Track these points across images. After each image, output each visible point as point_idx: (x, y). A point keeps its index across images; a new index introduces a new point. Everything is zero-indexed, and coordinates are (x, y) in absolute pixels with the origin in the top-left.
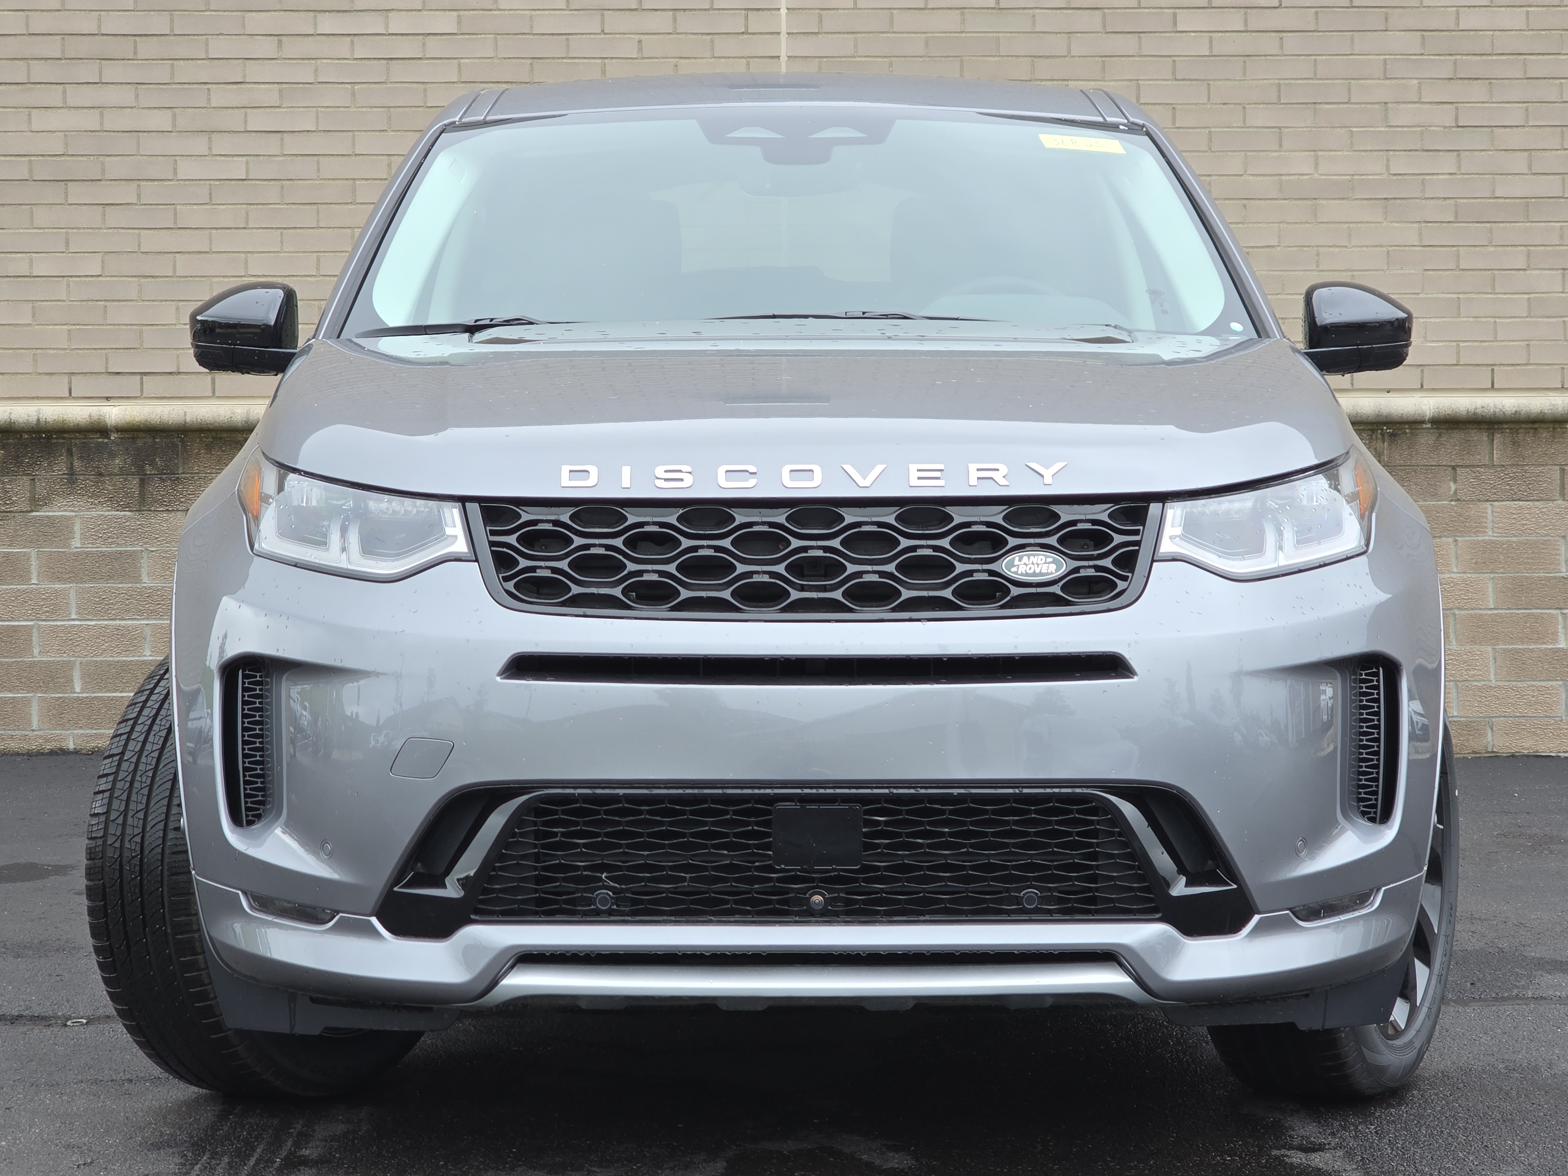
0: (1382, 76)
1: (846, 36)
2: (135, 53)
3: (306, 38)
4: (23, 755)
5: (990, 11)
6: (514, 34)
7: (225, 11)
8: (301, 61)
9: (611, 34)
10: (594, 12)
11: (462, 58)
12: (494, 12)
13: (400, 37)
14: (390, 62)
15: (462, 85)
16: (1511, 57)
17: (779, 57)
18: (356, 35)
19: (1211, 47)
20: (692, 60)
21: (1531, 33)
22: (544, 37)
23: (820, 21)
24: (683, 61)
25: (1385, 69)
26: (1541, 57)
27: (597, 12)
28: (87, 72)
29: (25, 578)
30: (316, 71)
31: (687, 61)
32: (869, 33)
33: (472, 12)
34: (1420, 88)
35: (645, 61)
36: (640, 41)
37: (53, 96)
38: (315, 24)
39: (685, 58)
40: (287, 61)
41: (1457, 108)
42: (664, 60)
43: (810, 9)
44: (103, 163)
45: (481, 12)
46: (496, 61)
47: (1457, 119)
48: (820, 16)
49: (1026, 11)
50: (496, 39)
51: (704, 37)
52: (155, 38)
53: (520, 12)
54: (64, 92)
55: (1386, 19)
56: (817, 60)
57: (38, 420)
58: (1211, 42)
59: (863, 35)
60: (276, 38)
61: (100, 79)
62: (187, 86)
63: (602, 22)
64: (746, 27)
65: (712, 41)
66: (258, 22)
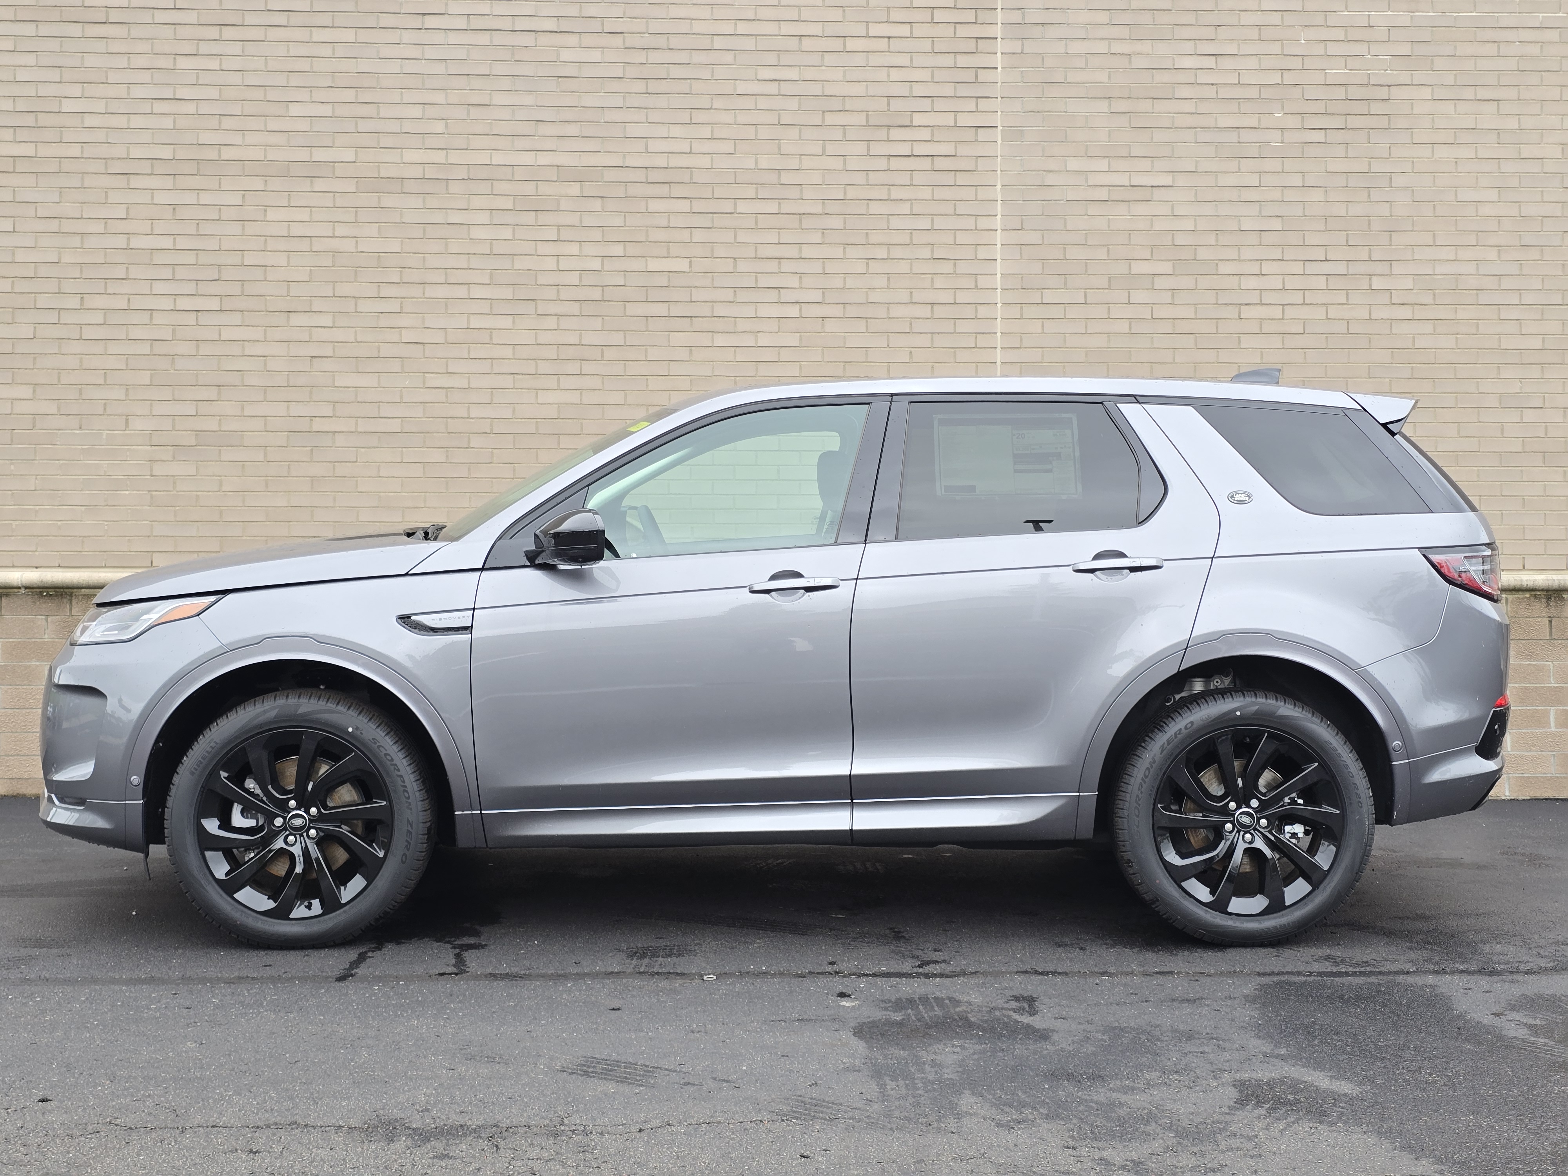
0: (1367, 377)
1: (1037, 350)
2: (602, 356)
3: (707, 348)
5: (1126, 335)
6: (835, 347)
7: (658, 331)
8: (704, 363)
9: (894, 347)
10: (883, 334)
11: (802, 361)
12: (823, 334)
13: (764, 348)
14: (758, 363)
15: (802, 378)
16: (1447, 365)
17: (996, 362)
18: (739, 347)
19: (1262, 358)
20: (943, 364)
21: (1459, 350)
22: (853, 349)
23: (1021, 340)
25: (1369, 372)
26: (1465, 365)
27: (885, 334)
28: (573, 368)
30: (713, 368)
31: (940, 364)
32: (1051, 348)
33: (809, 334)
34: (1390, 384)
36: (911, 352)
37: (552, 382)
38: (713, 340)
40: (695, 363)
43: (1015, 333)
44: (582, 423)
45: (815, 334)
46: (823, 363)
48: (1021, 337)
49: (1148, 335)
50: (823, 350)
51: (950, 350)
52: (614, 347)
53: (839, 334)
54: (558, 380)
55: (1370, 342)
58: (1262, 354)
59: (1048, 349)
60: (689, 348)
61: (580, 372)
62: (633, 377)
63: (888, 340)
64: (976, 344)
65: (955, 352)
66: (677, 339)
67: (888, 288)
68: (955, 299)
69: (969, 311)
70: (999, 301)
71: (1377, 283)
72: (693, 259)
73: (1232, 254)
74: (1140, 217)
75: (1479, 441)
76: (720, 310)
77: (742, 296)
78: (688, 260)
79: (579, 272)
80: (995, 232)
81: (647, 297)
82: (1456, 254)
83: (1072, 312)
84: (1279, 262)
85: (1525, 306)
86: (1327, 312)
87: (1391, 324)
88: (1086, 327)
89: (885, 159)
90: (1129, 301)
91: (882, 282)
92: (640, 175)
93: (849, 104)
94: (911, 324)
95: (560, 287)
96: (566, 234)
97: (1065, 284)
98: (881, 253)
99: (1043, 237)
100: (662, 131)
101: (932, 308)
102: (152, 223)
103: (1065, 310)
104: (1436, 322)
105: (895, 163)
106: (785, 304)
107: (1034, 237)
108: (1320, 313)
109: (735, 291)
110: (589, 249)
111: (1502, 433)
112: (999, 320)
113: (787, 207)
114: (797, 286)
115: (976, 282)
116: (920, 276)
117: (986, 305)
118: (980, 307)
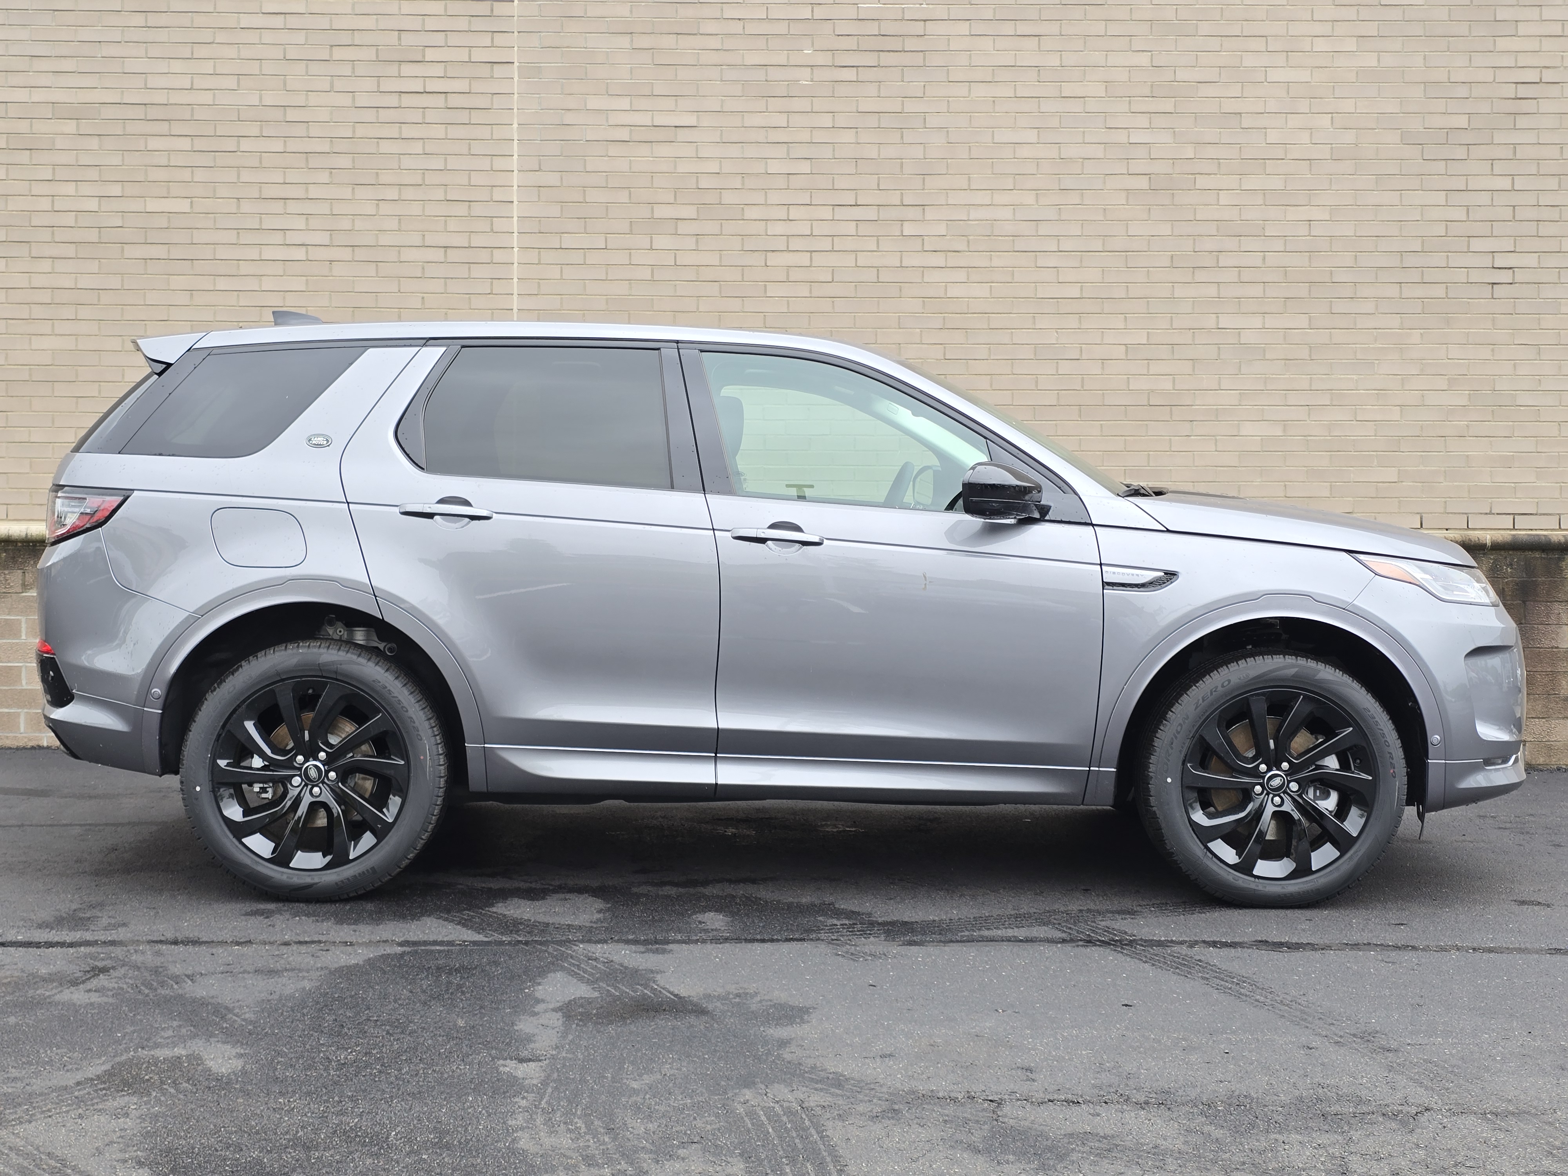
0: (897, 327)
1: (555, 296)
2: (99, 300)
3: (209, 293)
4: (13, 749)
5: (648, 282)
6: (343, 292)
7: (157, 275)
8: (206, 307)
9: (405, 293)
10: (394, 279)
11: (309, 307)
12: (329, 278)
13: (269, 293)
14: (263, 308)
16: (980, 315)
17: (512, 309)
18: (241, 291)
19: (788, 307)
20: (456, 311)
21: (993, 300)
22: (362, 294)
23: (539, 287)
24: (451, 311)
25: (899, 322)
26: (999, 315)
28: (68, 312)
29: (17, 635)
30: (215, 313)
31: (453, 311)
33: (315, 278)
34: (921, 334)
36: (423, 298)
37: (46, 327)
38: (215, 285)
41: (945, 348)
42: (438, 310)
43: (533, 279)
44: (77, 370)
45: (321, 278)
46: (330, 308)
47: (945, 354)
48: (539, 284)
49: (671, 282)
50: (330, 295)
51: (465, 295)
52: (112, 291)
53: (345, 278)
54: (53, 325)
55: (901, 290)
56: (536, 311)
57: (27, 534)
58: (788, 304)
59: (566, 296)
60: (189, 292)
61: (76, 316)
63: (399, 285)
64: (491, 290)
65: (470, 298)
66: (177, 282)
67: (399, 230)
68: (470, 242)
69: (484, 256)
70: (515, 245)
71: (908, 229)
72: (194, 199)
73: (759, 198)
74: (663, 159)
75: (1013, 394)
76: (222, 253)
77: (247, 238)
78: (189, 200)
79: (74, 213)
80: (511, 173)
81: (146, 239)
82: (992, 198)
83: (592, 258)
84: (807, 206)
85: (1063, 253)
86: (856, 259)
87: (923, 272)
88: (607, 274)
89: (396, 96)
90: (651, 247)
91: (393, 224)
92: (139, 112)
93: (358, 39)
94: (423, 268)
95: (55, 228)
96: (61, 174)
97: (585, 228)
98: (392, 194)
99: (562, 179)
100: (162, 66)
101: (446, 251)
103: (585, 256)
104: (970, 269)
105: (407, 100)
106: (291, 247)
107: (552, 179)
108: (849, 260)
109: (238, 233)
110: (86, 189)
111: (1037, 386)
112: (516, 265)
113: (293, 146)
114: (303, 227)
115: (492, 225)
116: (432, 218)
117: (502, 249)
118: (495, 251)
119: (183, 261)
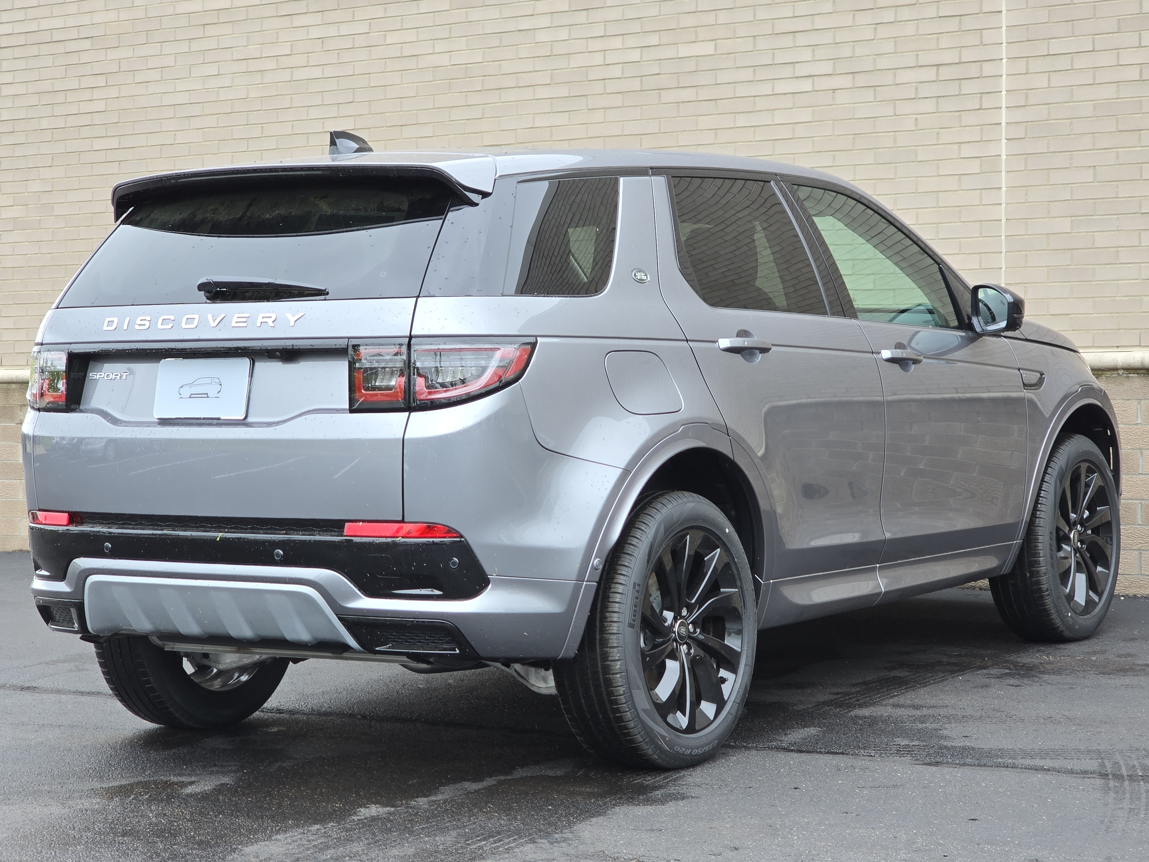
1: (1043, 106)
3: (730, 130)
5: (1136, 82)
6: (844, 120)
7: (687, 117)
8: (727, 144)
9: (900, 115)
10: (890, 102)
11: (815, 137)
12: (833, 106)
13: (781, 126)
14: (775, 142)
15: (815, 154)
17: (1001, 123)
18: (757, 126)
20: (948, 129)
22: (861, 120)
23: (1027, 97)
24: (942, 130)
27: (891, 102)
31: (945, 130)
32: (1058, 103)
33: (820, 107)
35: (920, 131)
36: (916, 119)
38: (735, 122)
39: (944, 128)
40: (720, 145)
42: (931, 130)
43: (1021, 90)
45: (826, 107)
46: (833, 137)
48: (1027, 94)
50: (834, 123)
51: (956, 113)
52: (651, 135)
53: (848, 105)
56: (1024, 124)
59: (1054, 105)
60: (714, 131)
63: (895, 108)
64: (981, 105)
65: (960, 116)
66: (705, 122)
67: (895, 53)
68: (960, 58)
69: (973, 71)
70: (1004, 56)
72: (717, 41)
76: (742, 91)
77: (762, 74)
78: (714, 42)
79: (621, 65)
81: (679, 84)
83: (1080, 62)
88: (1094, 77)
90: (1140, 44)
91: (889, 47)
94: (917, 89)
95: (607, 81)
96: (611, 30)
97: (1073, 32)
98: (889, 16)
102: (308, 57)
103: (1072, 61)
106: (799, 79)
109: (754, 70)
110: (631, 41)
112: (1004, 77)
114: (810, 58)
115: (981, 38)
116: (926, 36)
117: (991, 62)
118: (985, 64)
119: (709, 102)
